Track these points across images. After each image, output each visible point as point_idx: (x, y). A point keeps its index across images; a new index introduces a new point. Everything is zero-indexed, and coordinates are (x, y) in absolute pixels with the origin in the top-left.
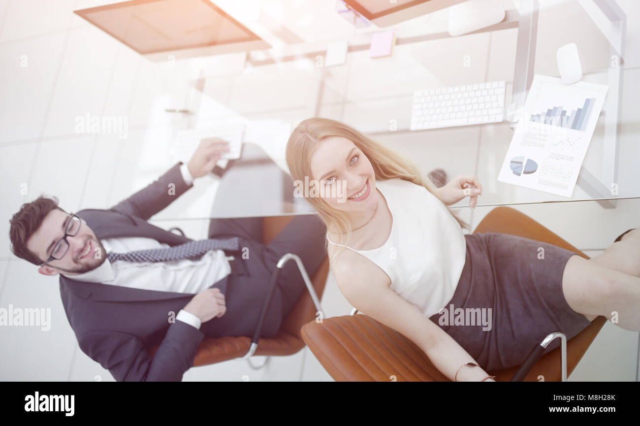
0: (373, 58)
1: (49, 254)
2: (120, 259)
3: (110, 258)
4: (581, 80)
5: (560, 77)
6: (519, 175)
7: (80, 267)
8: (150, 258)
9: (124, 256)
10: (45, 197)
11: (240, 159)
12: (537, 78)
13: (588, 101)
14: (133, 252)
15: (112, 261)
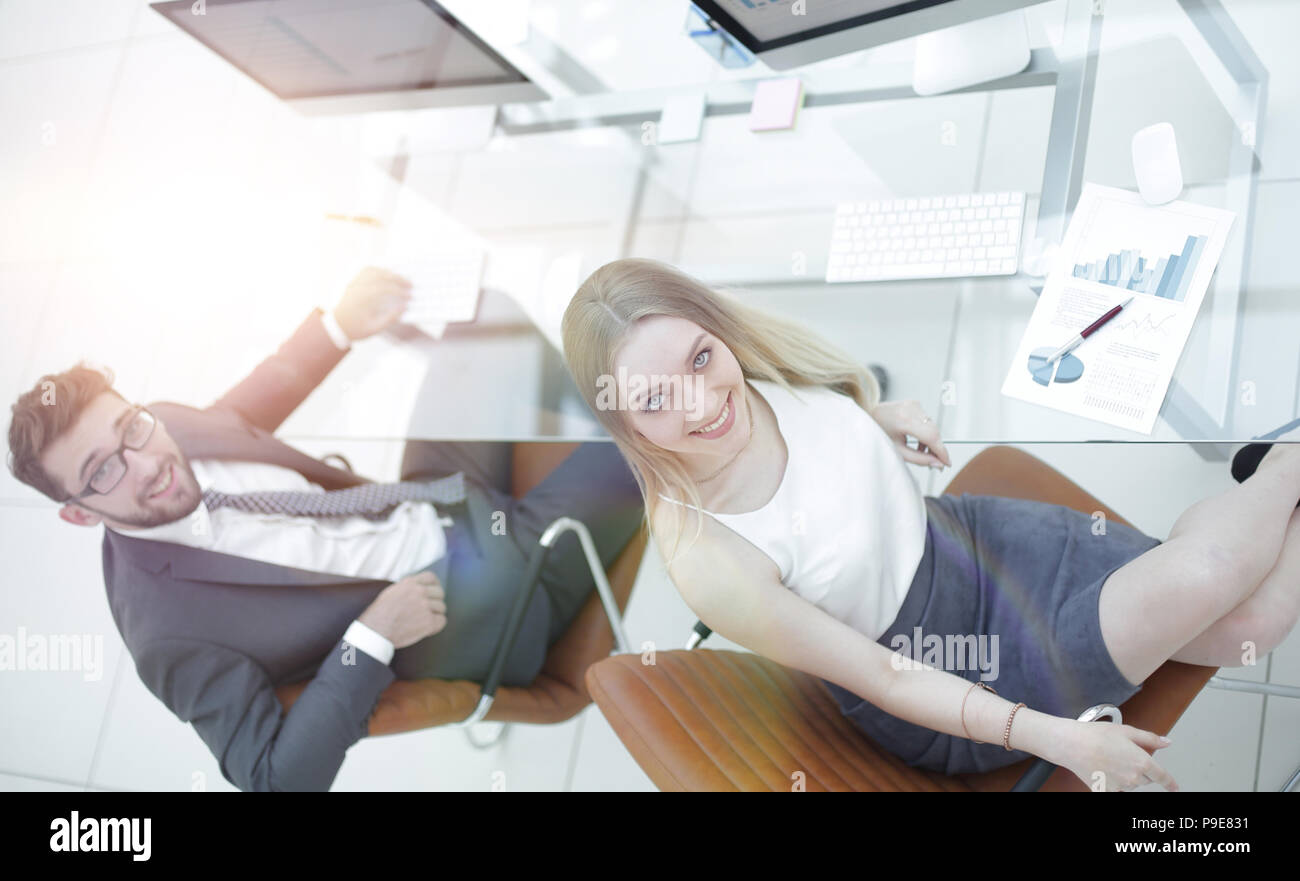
0: (755, 131)
1: (85, 483)
2: (228, 505)
3: (208, 500)
4: (1181, 197)
5: (1136, 190)
6: (1046, 384)
7: (146, 514)
8: (288, 508)
9: (237, 500)
10: (88, 366)
11: (474, 322)
12: (1089, 189)
13: (1191, 242)
14: (255, 494)
15: (211, 508)
